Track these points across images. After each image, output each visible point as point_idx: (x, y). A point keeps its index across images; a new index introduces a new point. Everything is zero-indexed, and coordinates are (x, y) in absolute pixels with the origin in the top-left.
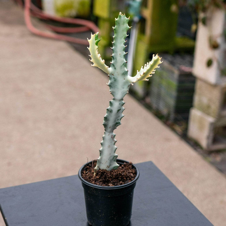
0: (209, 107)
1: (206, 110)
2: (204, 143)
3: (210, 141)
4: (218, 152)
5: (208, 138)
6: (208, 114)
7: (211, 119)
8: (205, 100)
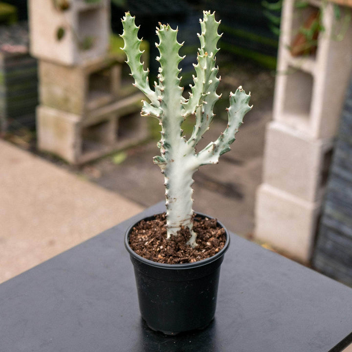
0: (66, 100)
1: (63, 105)
2: (69, 154)
3: (78, 149)
4: (92, 163)
5: (74, 146)
6: (68, 111)
7: (73, 119)
8: (59, 92)
